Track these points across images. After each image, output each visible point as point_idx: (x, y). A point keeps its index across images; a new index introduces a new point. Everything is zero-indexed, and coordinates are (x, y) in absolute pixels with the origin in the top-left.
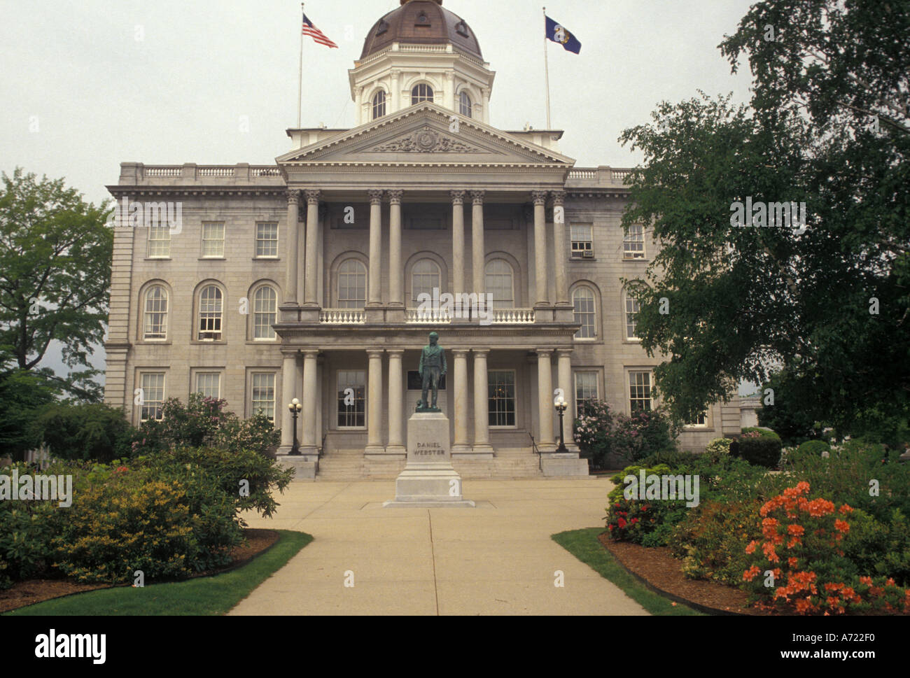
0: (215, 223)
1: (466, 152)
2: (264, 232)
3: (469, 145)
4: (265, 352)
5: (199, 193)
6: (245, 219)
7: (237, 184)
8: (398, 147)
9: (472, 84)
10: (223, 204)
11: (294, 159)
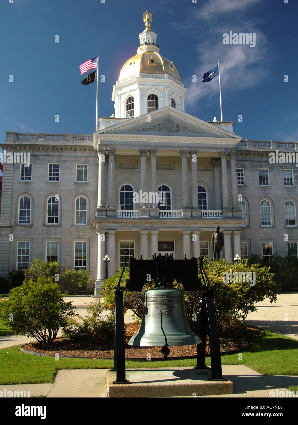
0: (55, 164)
2: (80, 169)
4: (82, 231)
5: (47, 148)
6: (71, 162)
7: (66, 144)
9: (177, 95)
10: (60, 154)
11: (103, 133)
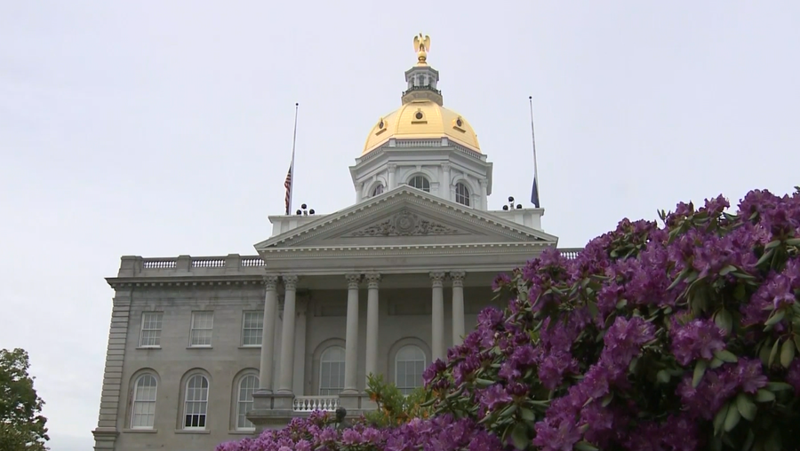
0: (204, 312)
1: (446, 234)
2: (251, 321)
3: (449, 227)
5: (190, 283)
6: (232, 307)
7: (227, 274)
8: (376, 231)
9: (469, 175)
10: (213, 294)
11: (273, 246)
